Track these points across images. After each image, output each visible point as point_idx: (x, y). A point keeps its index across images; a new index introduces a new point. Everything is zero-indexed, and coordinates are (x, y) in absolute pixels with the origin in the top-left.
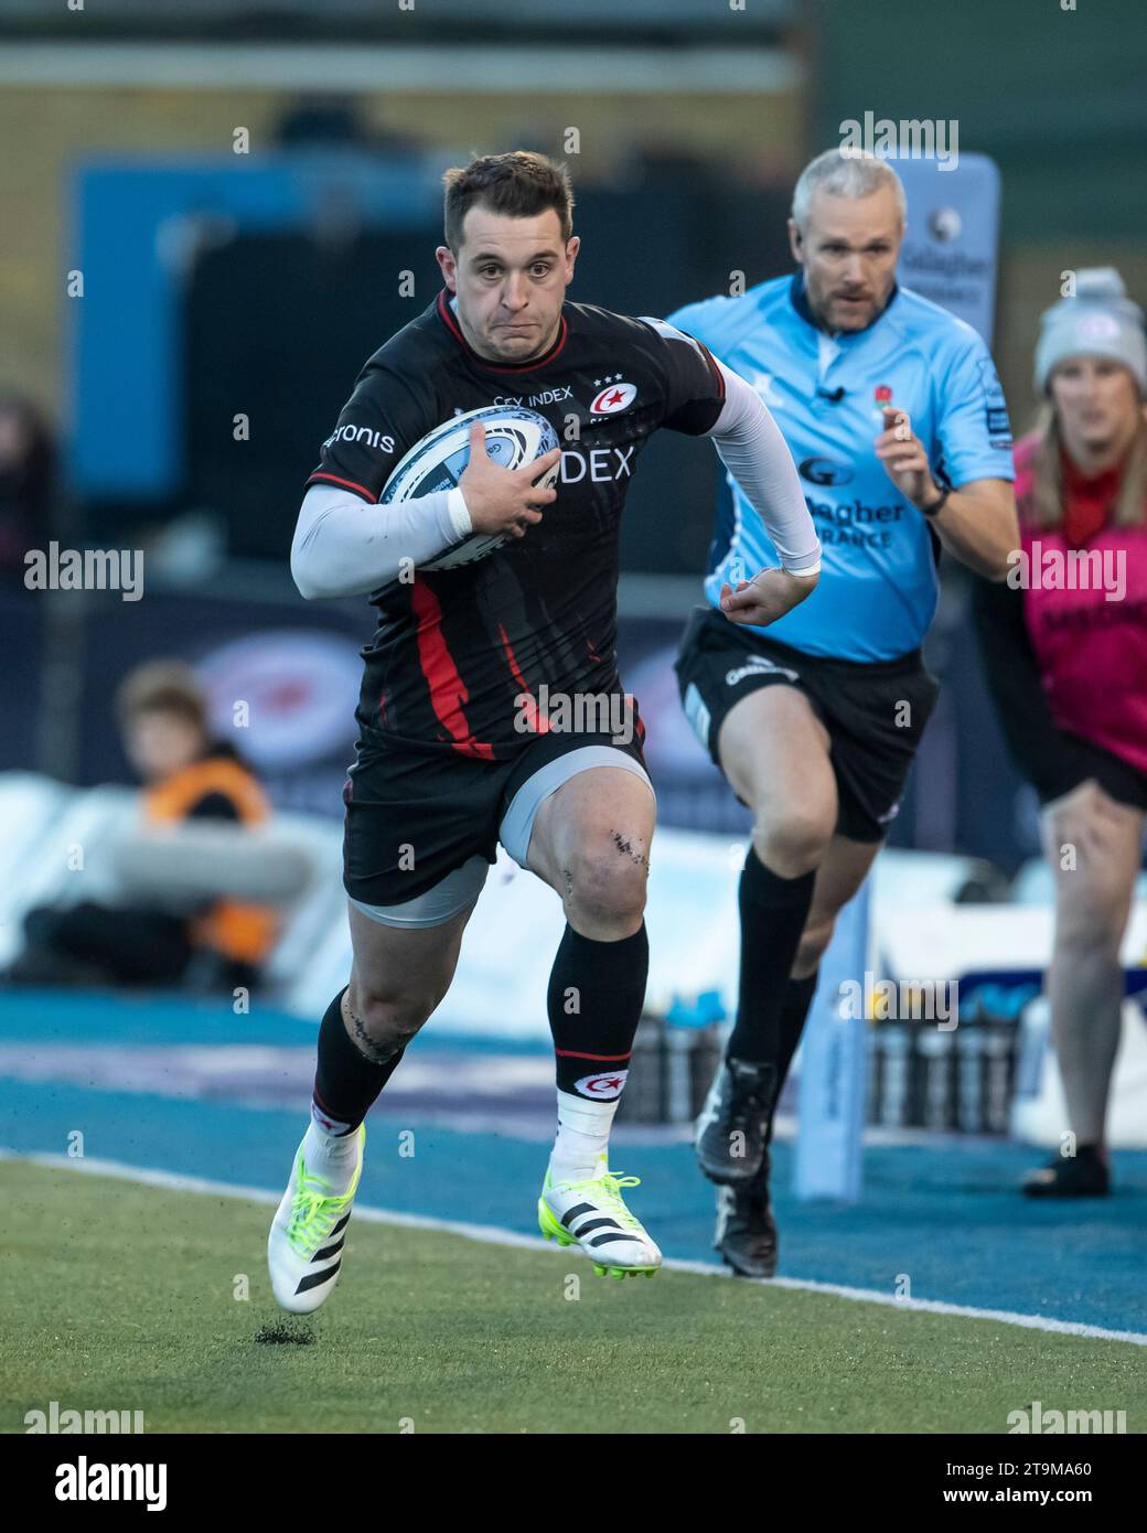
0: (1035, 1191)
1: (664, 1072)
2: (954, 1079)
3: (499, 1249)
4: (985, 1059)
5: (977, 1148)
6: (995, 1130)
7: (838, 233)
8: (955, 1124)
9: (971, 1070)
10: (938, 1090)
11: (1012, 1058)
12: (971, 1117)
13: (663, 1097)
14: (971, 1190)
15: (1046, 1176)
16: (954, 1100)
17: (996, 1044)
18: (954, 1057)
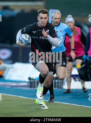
0: (65, 93)
1: (35, 84)
2: (58, 84)
3: (22, 98)
4: (60, 82)
5: (60, 89)
6: (61, 88)
7: (56, 17)
8: (58, 87)
9: (59, 83)
10: (57, 85)
11: (63, 82)
12: (59, 87)
13: (35, 86)
14: (60, 93)
15: (66, 91)
16: (58, 86)
17: (61, 81)
18: (58, 82)
